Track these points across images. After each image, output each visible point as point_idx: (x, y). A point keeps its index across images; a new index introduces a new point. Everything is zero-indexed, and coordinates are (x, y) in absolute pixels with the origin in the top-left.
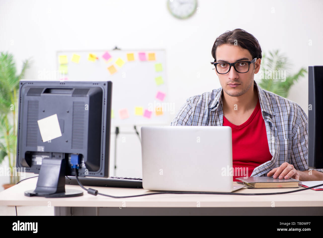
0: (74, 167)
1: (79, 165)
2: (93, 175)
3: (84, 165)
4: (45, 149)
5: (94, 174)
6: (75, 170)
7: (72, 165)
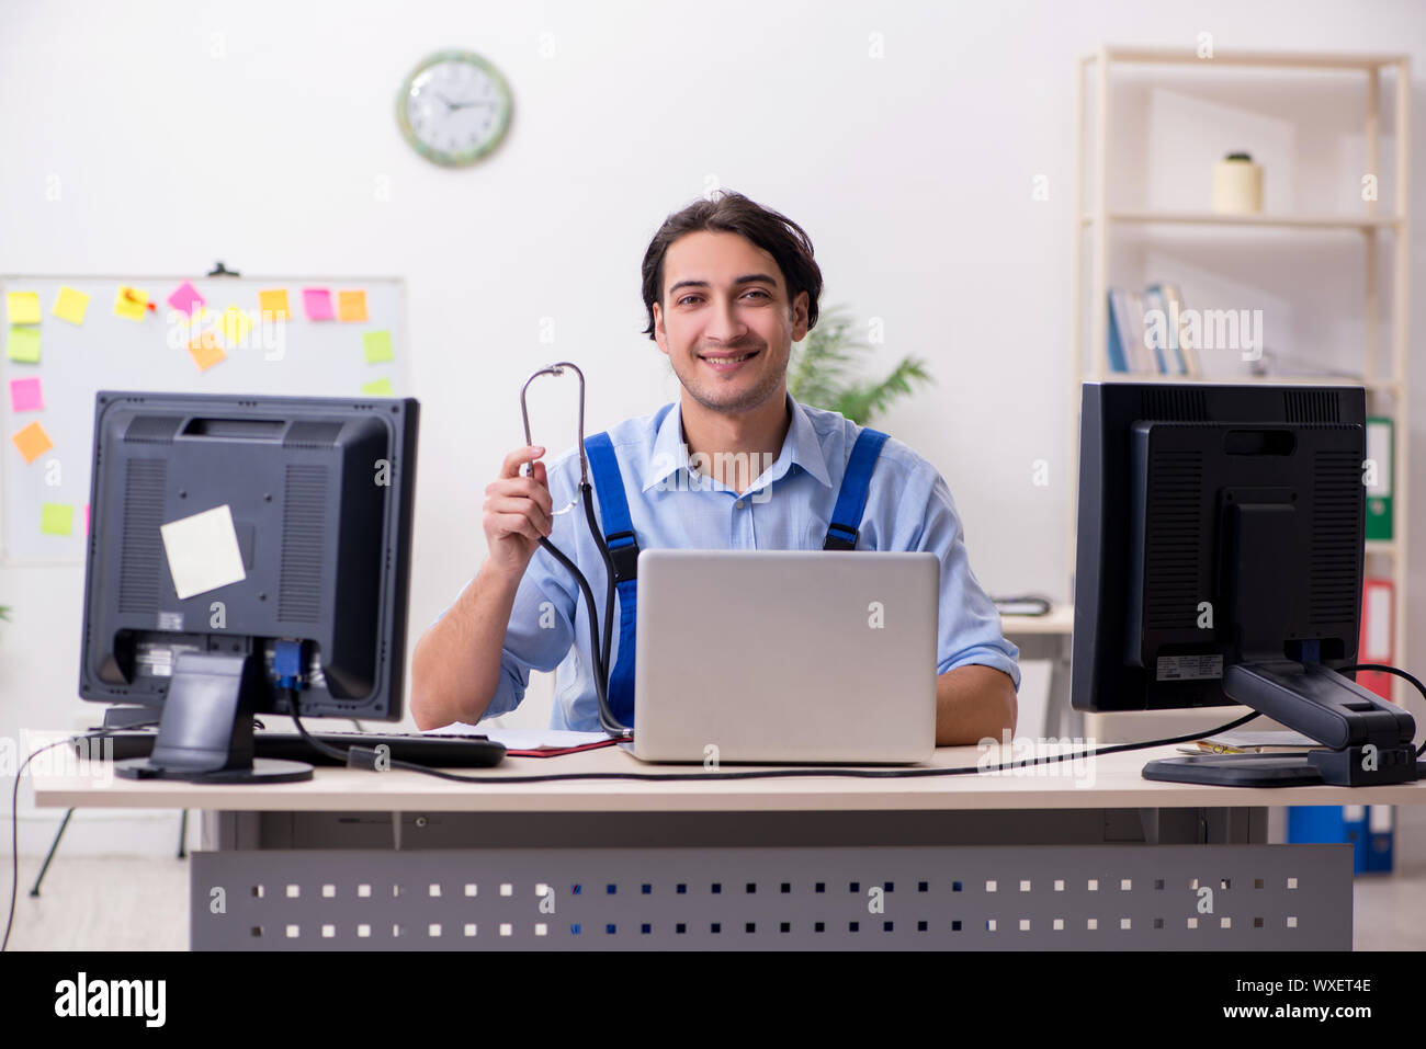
0: (286, 685)
1: (303, 679)
2: (350, 710)
3: (318, 679)
4: (185, 623)
5: (354, 707)
6: (287, 693)
7: (278, 678)
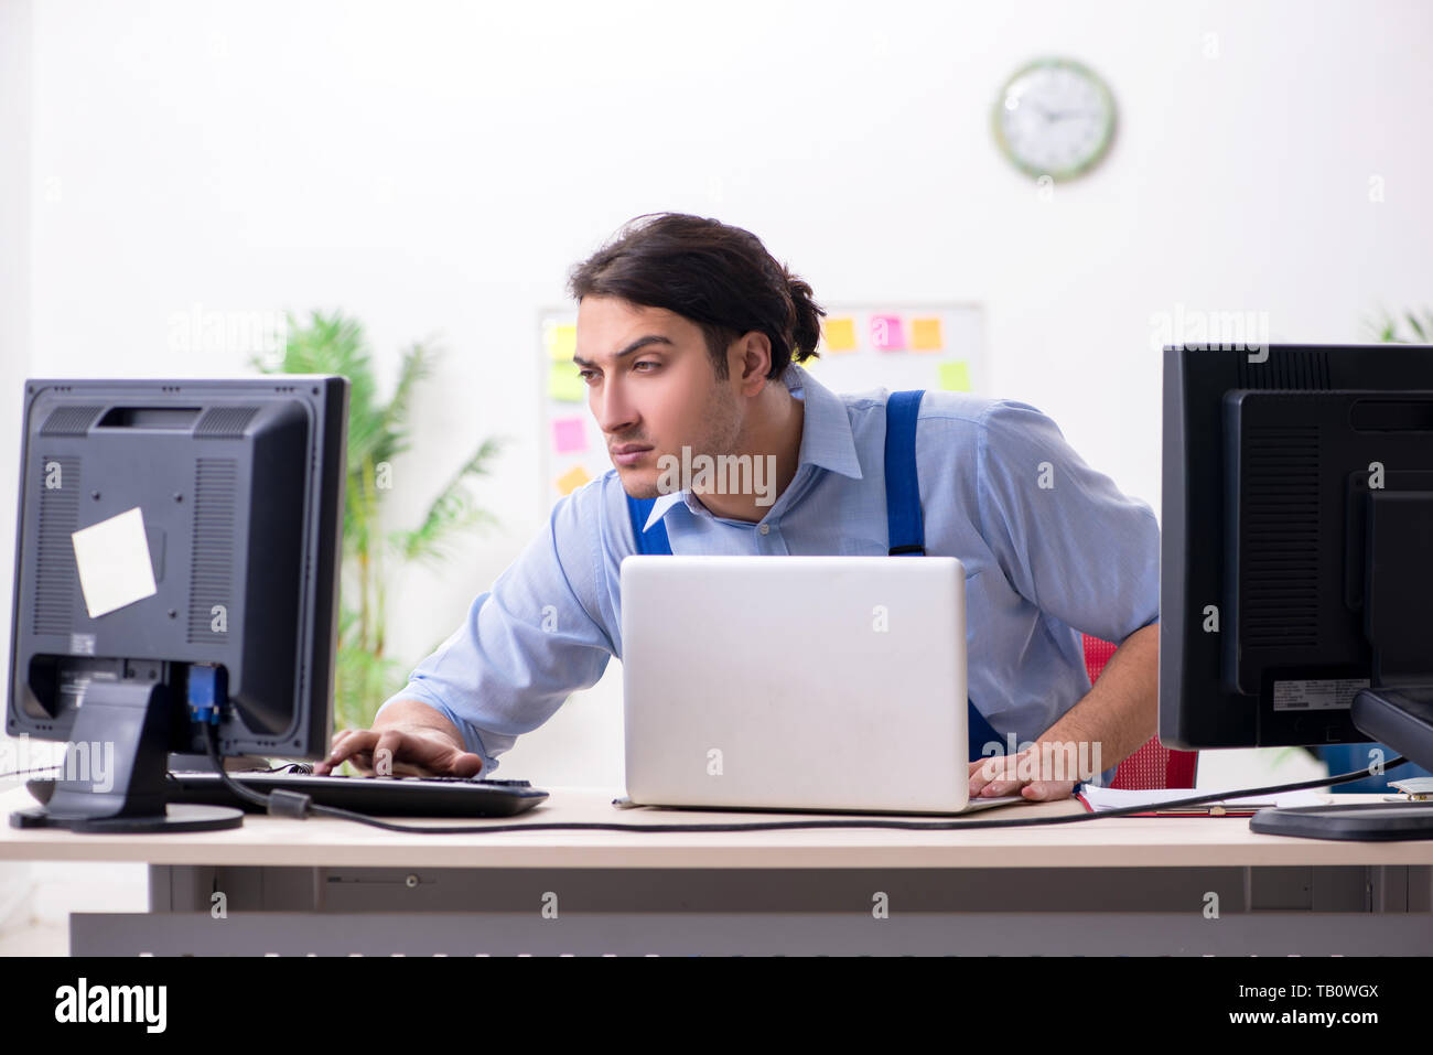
0: (201, 718)
1: (221, 710)
2: (270, 747)
4: (97, 646)
6: (205, 728)
7: (195, 710)
